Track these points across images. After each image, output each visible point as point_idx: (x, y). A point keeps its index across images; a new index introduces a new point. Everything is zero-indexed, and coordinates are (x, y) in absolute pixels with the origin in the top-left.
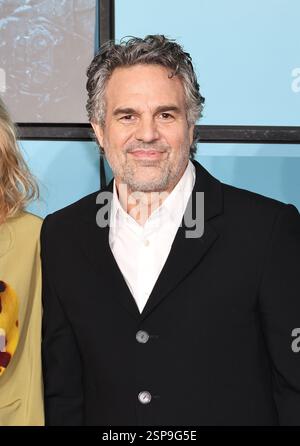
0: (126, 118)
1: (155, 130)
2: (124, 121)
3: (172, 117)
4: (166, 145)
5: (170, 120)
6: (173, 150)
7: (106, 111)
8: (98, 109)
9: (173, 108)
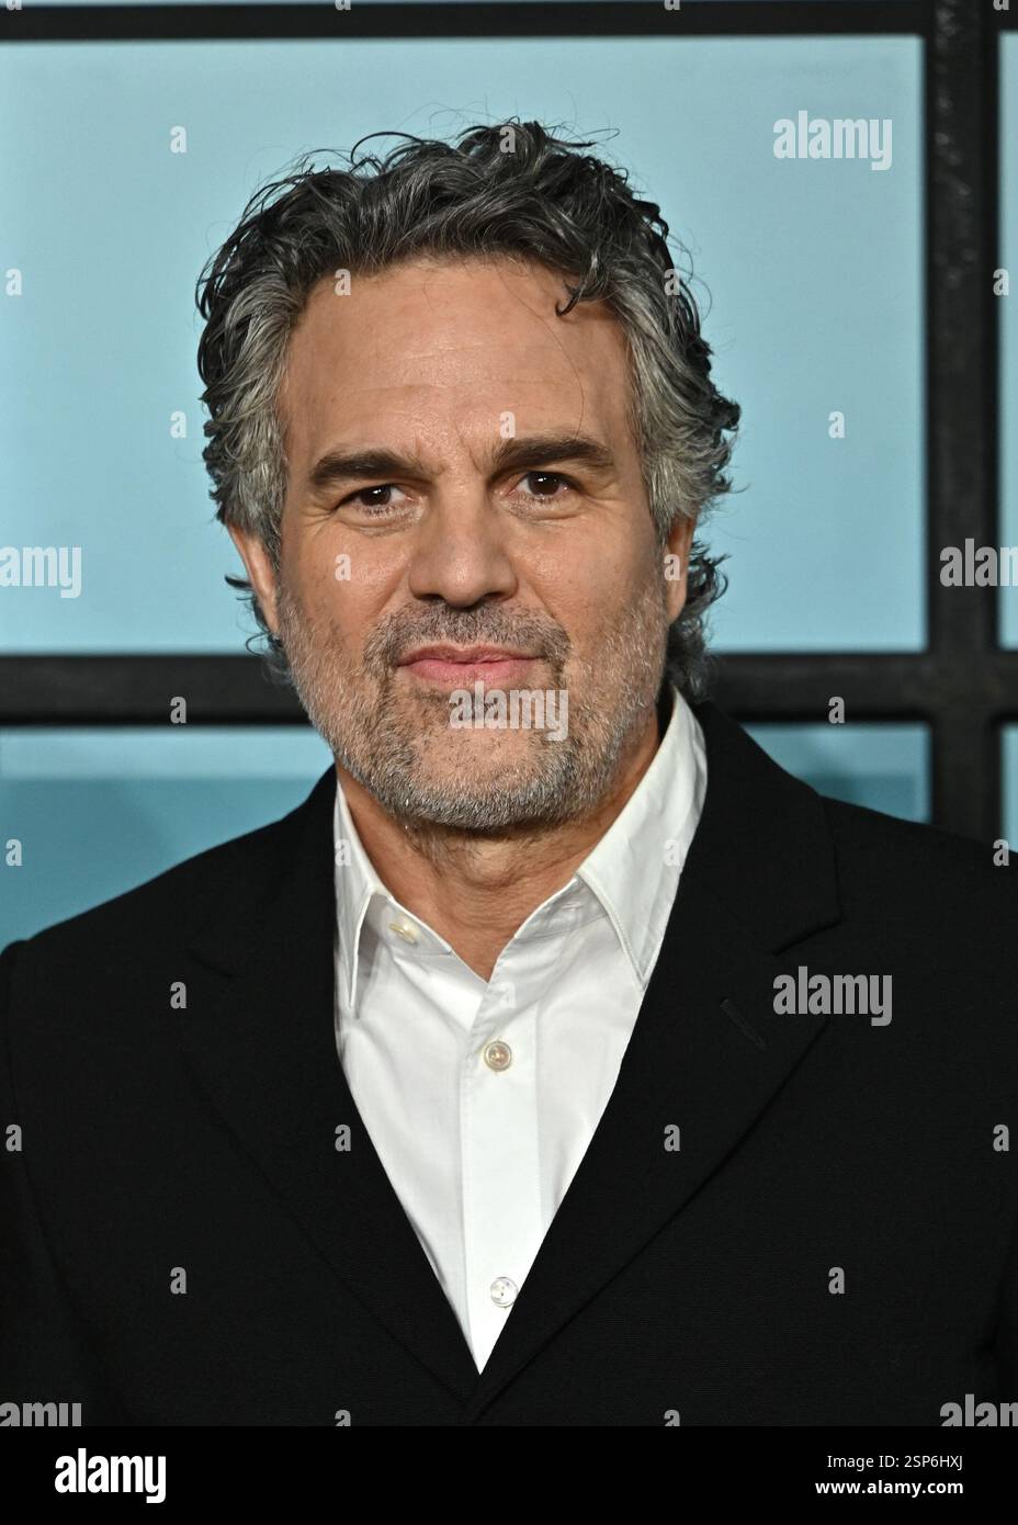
0: (368, 497)
1: (496, 552)
2: (356, 513)
3: (576, 486)
4: (545, 623)
5: (565, 501)
6: (576, 647)
7: (282, 471)
8: (250, 460)
9: (577, 449)
